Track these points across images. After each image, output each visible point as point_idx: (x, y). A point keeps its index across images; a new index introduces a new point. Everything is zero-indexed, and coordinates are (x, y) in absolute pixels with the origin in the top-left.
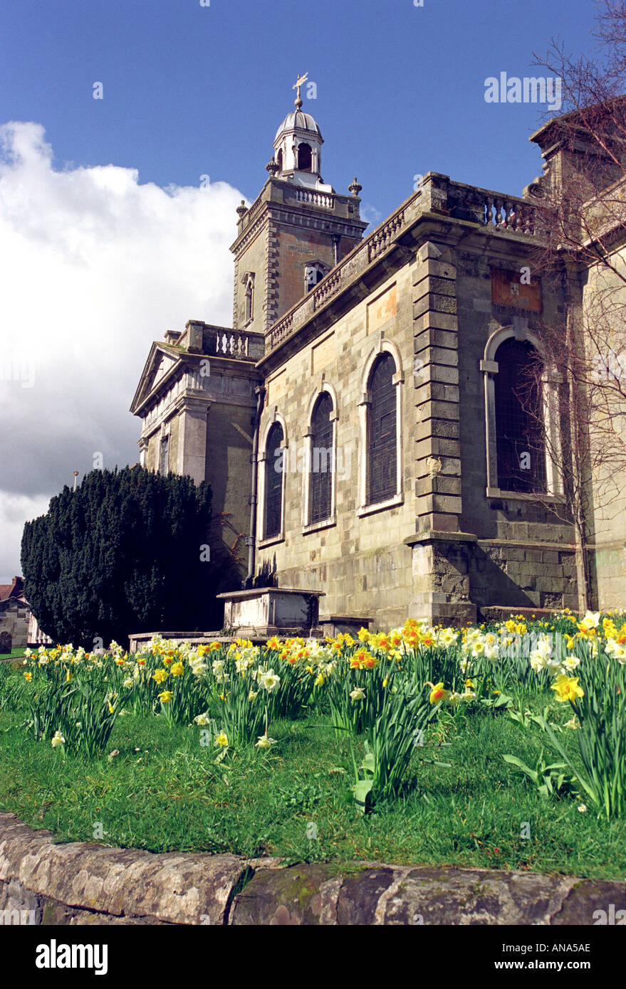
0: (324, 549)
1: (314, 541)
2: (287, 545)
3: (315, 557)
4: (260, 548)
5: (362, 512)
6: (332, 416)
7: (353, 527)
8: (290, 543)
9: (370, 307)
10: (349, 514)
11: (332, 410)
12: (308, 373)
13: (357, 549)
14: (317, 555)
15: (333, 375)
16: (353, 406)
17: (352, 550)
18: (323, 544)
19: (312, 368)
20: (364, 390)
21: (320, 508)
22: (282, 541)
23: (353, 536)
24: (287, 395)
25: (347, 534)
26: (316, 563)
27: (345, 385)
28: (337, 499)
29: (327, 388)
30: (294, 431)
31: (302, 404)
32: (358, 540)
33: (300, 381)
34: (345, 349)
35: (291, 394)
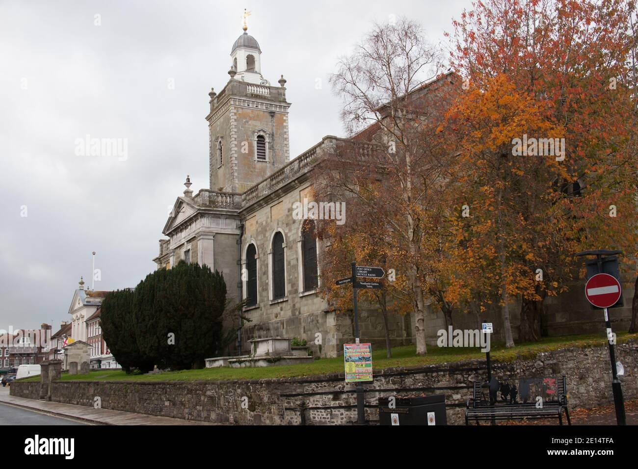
0: (282, 313)
1: (277, 309)
2: (261, 310)
3: (277, 316)
4: (245, 311)
5: (301, 295)
6: (284, 245)
7: (297, 302)
8: (263, 309)
9: (301, 192)
10: (294, 295)
11: (283, 242)
12: (269, 220)
13: (300, 313)
14: (279, 315)
15: (283, 223)
16: (295, 241)
17: (297, 313)
18: (281, 310)
19: (271, 217)
20: (300, 235)
21: (279, 292)
22: (259, 308)
23: (297, 306)
24: (257, 230)
25: (294, 305)
26: (278, 319)
27: (290, 230)
28: (287, 288)
29: (280, 230)
30: (262, 250)
31: (267, 236)
32: (300, 309)
33: (264, 223)
34: (289, 211)
35: (260, 229)
